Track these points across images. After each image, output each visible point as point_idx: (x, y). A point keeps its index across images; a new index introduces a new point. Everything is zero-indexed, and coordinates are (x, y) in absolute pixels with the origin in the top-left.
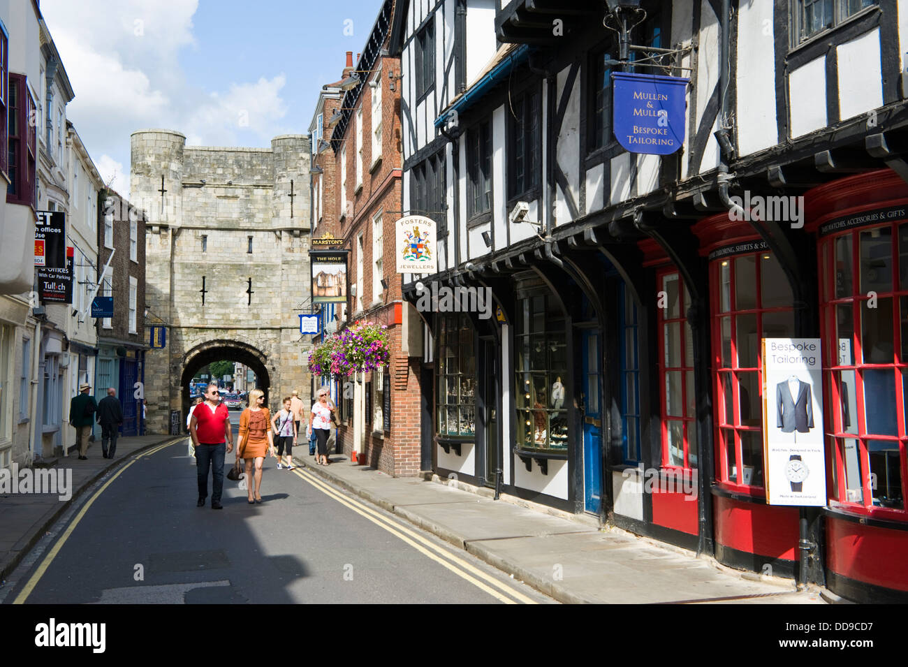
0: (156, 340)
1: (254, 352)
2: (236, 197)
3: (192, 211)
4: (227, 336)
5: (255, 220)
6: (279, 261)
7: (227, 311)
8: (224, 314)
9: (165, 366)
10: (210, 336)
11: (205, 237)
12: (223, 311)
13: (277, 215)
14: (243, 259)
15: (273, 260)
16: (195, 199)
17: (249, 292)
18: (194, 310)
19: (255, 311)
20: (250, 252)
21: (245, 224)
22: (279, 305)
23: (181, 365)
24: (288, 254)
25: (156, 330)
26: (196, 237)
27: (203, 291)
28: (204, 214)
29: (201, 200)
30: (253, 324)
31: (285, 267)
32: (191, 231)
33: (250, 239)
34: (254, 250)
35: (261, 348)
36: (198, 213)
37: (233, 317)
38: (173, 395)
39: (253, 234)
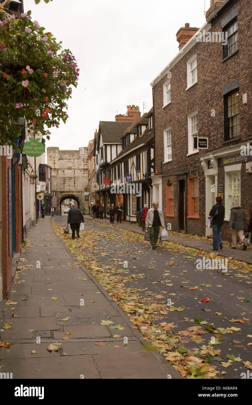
0: (54, 195)
1: (76, 197)
2: (71, 162)
3: (61, 165)
4: (70, 193)
5: (76, 167)
6: (81, 176)
7: (70, 188)
8: (69, 189)
9: (56, 200)
10: (66, 194)
11: (64, 171)
12: (68, 188)
13: (80, 166)
14: (73, 176)
15: (80, 176)
16: (61, 162)
17: (74, 183)
18: (62, 188)
19: (76, 188)
20: (74, 174)
21: (73, 168)
22: (81, 186)
23: (60, 200)
24: (83, 175)
25: (54, 192)
26: (62, 171)
27: (64, 183)
28: (64, 166)
29: (63, 162)
30: (75, 191)
31: (83, 177)
32: (61, 170)
33: (74, 171)
34: (75, 174)
35: (77, 196)
36: (62, 165)
37: (71, 189)
38: (58, 207)
39: (75, 170)
